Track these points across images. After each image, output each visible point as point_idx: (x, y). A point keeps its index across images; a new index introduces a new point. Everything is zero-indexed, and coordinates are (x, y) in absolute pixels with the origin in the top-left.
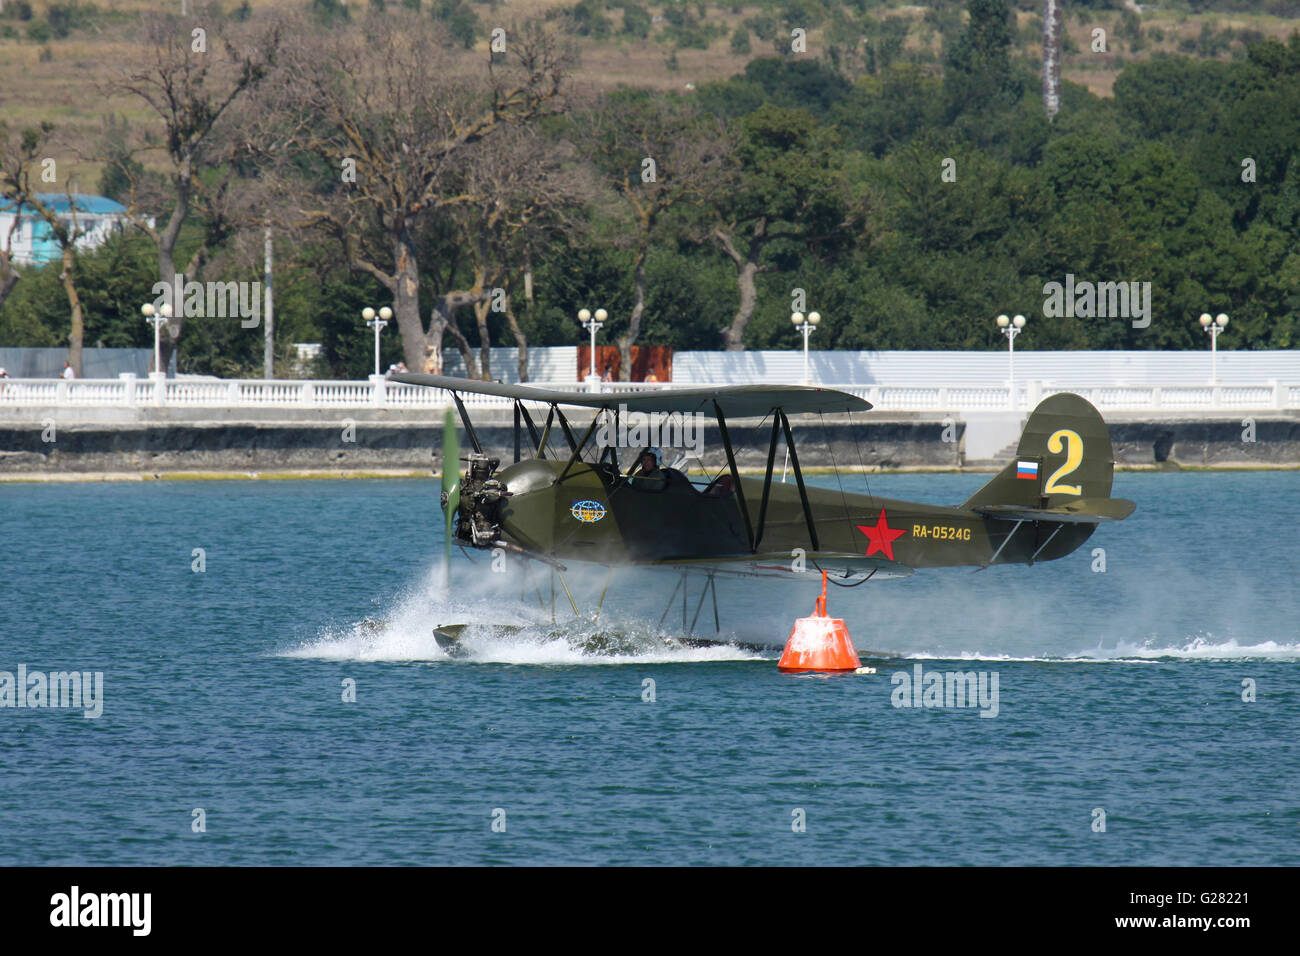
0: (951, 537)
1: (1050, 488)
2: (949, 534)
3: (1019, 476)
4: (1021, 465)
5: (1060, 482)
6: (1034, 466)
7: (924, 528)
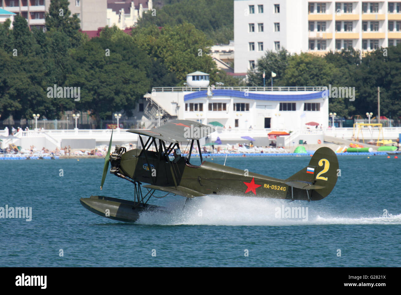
0: (278, 189)
1: (318, 177)
2: (278, 188)
3: (307, 172)
4: (308, 169)
5: (321, 176)
6: (313, 169)
7: (268, 185)
